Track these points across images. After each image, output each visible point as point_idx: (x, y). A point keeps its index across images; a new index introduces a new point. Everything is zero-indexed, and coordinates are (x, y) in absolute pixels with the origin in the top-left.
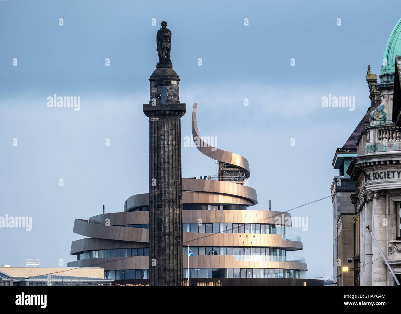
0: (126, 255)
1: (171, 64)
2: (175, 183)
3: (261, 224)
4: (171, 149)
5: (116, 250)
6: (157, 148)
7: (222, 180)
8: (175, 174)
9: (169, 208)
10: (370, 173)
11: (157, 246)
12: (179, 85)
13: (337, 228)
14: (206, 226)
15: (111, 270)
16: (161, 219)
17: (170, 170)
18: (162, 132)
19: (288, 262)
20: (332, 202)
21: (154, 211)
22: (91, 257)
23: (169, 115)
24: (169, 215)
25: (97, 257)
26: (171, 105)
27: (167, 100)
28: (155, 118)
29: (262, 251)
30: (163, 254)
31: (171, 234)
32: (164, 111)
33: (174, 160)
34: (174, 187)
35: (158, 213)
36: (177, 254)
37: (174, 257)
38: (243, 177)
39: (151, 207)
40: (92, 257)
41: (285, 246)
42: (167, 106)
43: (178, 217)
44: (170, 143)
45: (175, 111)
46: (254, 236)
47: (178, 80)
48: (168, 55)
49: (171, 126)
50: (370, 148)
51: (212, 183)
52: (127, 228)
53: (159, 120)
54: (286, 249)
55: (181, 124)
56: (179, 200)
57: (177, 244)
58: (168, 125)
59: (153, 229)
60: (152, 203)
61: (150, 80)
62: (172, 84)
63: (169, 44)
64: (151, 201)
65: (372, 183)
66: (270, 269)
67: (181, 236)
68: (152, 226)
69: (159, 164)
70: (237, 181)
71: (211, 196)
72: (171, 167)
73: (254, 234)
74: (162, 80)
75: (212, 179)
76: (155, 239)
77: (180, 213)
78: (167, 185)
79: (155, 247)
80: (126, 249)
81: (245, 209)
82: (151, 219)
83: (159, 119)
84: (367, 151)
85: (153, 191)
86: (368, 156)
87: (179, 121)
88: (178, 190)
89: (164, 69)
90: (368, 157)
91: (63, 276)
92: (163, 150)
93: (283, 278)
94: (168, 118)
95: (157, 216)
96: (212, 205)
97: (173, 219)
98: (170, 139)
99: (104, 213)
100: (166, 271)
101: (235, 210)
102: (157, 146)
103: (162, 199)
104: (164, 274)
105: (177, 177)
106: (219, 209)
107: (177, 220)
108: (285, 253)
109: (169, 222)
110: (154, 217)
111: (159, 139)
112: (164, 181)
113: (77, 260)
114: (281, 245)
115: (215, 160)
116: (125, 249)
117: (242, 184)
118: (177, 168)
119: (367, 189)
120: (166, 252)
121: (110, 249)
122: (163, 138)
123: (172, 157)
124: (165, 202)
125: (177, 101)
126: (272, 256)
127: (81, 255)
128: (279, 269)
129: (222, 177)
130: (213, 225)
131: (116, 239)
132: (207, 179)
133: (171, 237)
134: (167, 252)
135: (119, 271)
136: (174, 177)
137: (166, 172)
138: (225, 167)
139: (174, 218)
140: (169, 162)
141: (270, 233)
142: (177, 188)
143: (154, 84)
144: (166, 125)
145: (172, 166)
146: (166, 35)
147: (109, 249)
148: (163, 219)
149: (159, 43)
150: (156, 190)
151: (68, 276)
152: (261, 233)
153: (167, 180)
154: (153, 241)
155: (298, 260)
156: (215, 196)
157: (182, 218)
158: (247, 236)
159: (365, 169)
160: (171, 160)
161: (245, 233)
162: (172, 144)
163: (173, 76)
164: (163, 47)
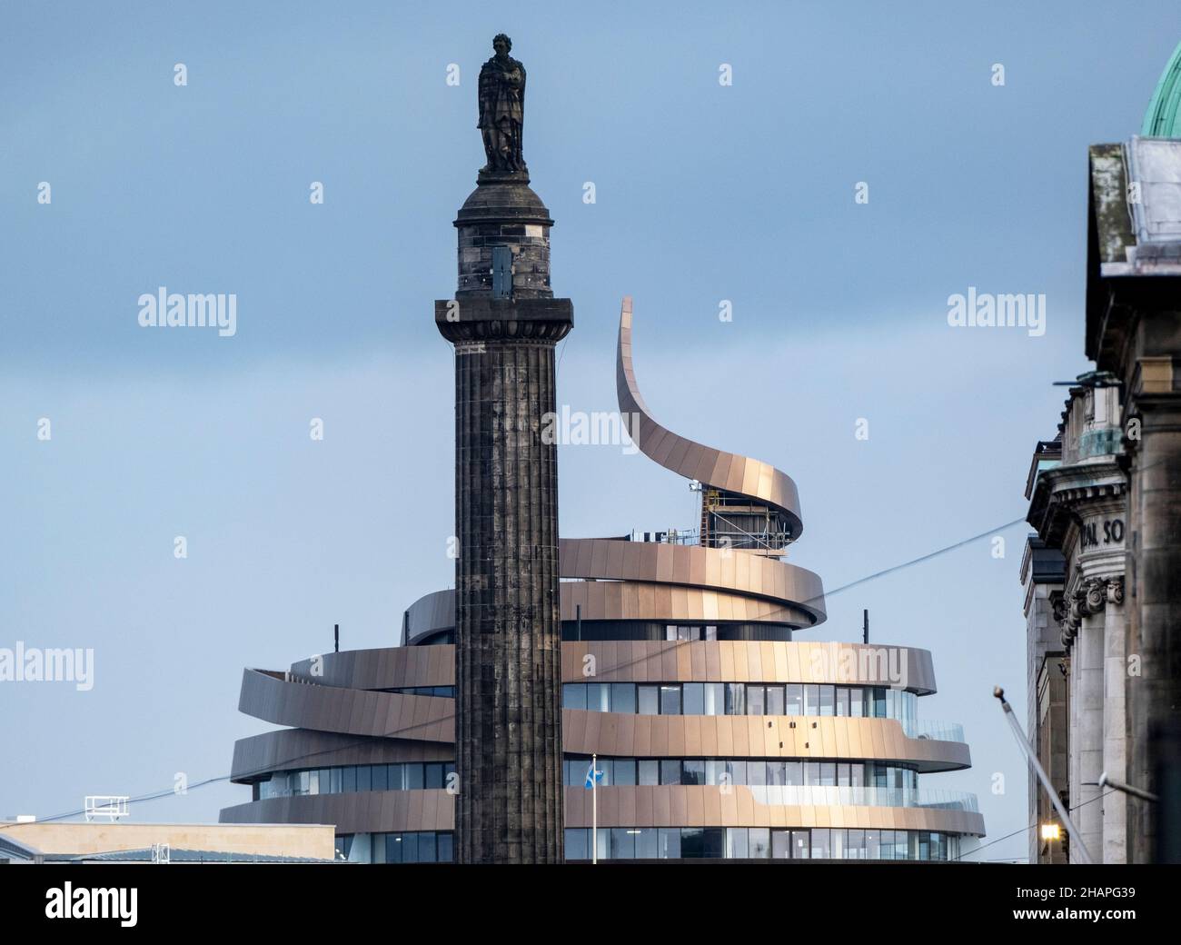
0: (405, 786)
1: (526, 171)
2: (538, 554)
3: (837, 686)
4: (523, 443)
5: (374, 768)
6: (479, 441)
7: (712, 545)
8: (538, 526)
9: (518, 632)
10: (1096, 521)
11: (478, 756)
12: (551, 240)
13: (1038, 698)
14: (660, 691)
15: (359, 833)
16: (492, 669)
17: (523, 513)
18: (496, 390)
19: (922, 809)
20: (1026, 615)
21: (471, 642)
22: (294, 792)
23: (518, 335)
24: (518, 656)
25: (314, 791)
26: (526, 305)
27: (513, 286)
28: (473, 347)
29: (839, 774)
30: (499, 781)
31: (524, 718)
32: (501, 321)
33: (534, 480)
34: (536, 567)
35: (483, 650)
36: (545, 781)
37: (534, 792)
38: (779, 534)
39: (461, 629)
40: (299, 790)
41: (913, 756)
42: (511, 306)
43: (547, 665)
44: (521, 425)
45: (538, 323)
46: (815, 726)
47: (547, 224)
48: (516, 144)
49: (525, 372)
50: (1097, 441)
51: (682, 553)
52: (409, 697)
53: (485, 352)
54: (916, 767)
55: (556, 364)
56: (551, 610)
57: (545, 749)
58: (515, 369)
59: (468, 701)
60: (464, 619)
61: (456, 224)
62: (528, 235)
63: (516, 107)
64: (461, 610)
65: (1103, 554)
66: (865, 829)
67: (555, 723)
68: (463, 692)
69: (486, 492)
70: (762, 547)
71: (676, 595)
72: (523, 502)
73: (816, 720)
74: (495, 224)
75: (680, 542)
76: (473, 735)
77: (555, 650)
78: (510, 561)
79: (473, 758)
80: (407, 766)
81: (787, 638)
82: (461, 669)
83: (487, 349)
84: (1087, 452)
85: (467, 580)
86: (1090, 466)
87: (551, 355)
88: (546, 576)
89: (501, 186)
90: (1087, 470)
91: (205, 852)
92: (498, 447)
93: (906, 858)
94: (514, 345)
95: (479, 661)
96: (680, 624)
97: (532, 670)
98: (523, 413)
99: (337, 650)
100: (509, 836)
101: (754, 640)
102: (479, 436)
103: (496, 604)
104: (502, 845)
105: (544, 534)
106: (703, 637)
107: (543, 671)
108: (915, 781)
109: (518, 680)
110: (472, 663)
111: (487, 410)
112: (501, 546)
113: (251, 800)
114: (900, 755)
115: (690, 481)
116: (403, 766)
117: (776, 558)
118: (543, 507)
119: (1086, 573)
120: (509, 774)
121: (356, 766)
122: (498, 409)
123: (528, 468)
124: (505, 614)
125: (545, 291)
126: (872, 789)
127: (263, 785)
128: (895, 830)
129: (712, 536)
130: (685, 689)
131: (376, 733)
132: (664, 540)
133: (525, 727)
134: (512, 776)
135: (383, 837)
136: (535, 534)
137: (510, 519)
138: (721, 503)
139: (535, 667)
140: (517, 487)
141: (865, 714)
142: (545, 571)
143: (470, 235)
144: (508, 367)
145: (529, 497)
146: (510, 79)
147: (353, 766)
148: (498, 669)
149: (487, 105)
150: (477, 577)
151: (220, 852)
152: (836, 715)
153: (511, 544)
154: (467, 741)
155: (954, 804)
156: (692, 596)
157: (558, 667)
158: (793, 725)
159: (1079, 508)
160: (526, 480)
161: (785, 714)
162: (529, 429)
163: (530, 211)
164: (498, 118)
